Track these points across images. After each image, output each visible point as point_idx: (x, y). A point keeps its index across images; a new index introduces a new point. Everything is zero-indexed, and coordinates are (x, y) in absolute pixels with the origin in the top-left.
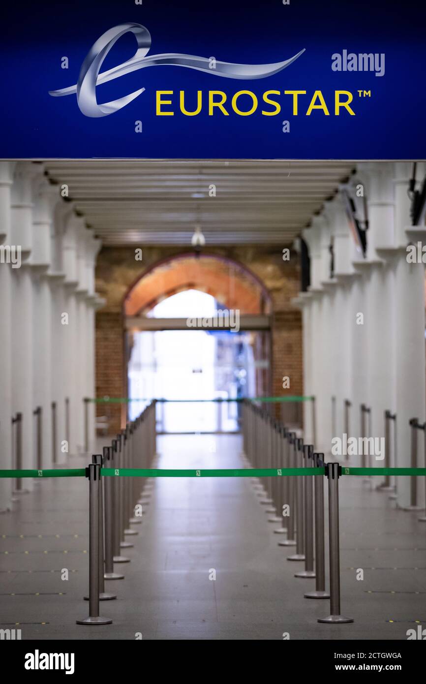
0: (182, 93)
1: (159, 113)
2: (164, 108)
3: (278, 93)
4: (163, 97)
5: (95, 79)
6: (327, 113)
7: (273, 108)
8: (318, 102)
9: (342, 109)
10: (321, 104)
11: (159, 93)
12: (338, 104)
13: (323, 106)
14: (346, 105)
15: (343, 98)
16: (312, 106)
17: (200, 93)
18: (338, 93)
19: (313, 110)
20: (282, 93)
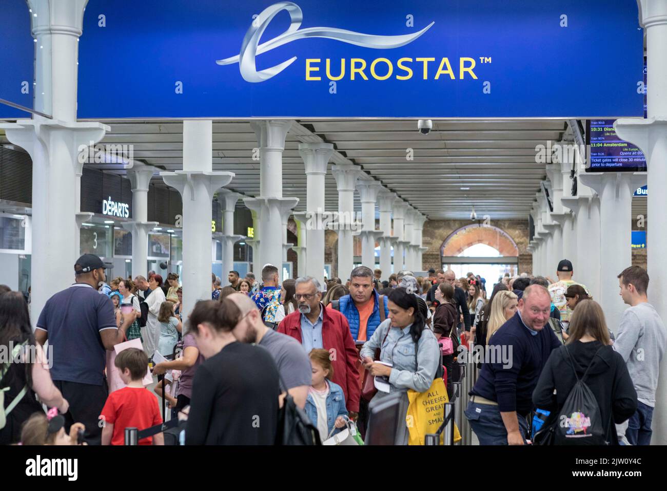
0: (328, 61)
1: (308, 78)
2: (313, 74)
3: (410, 60)
4: (312, 65)
5: (254, 50)
6: (453, 77)
7: (406, 73)
8: (445, 68)
9: (466, 73)
10: (447, 69)
11: (308, 61)
12: (462, 70)
13: (450, 71)
14: (470, 70)
15: (467, 64)
16: (440, 71)
17: (343, 61)
18: (462, 60)
19: (441, 75)
20: (414, 60)
